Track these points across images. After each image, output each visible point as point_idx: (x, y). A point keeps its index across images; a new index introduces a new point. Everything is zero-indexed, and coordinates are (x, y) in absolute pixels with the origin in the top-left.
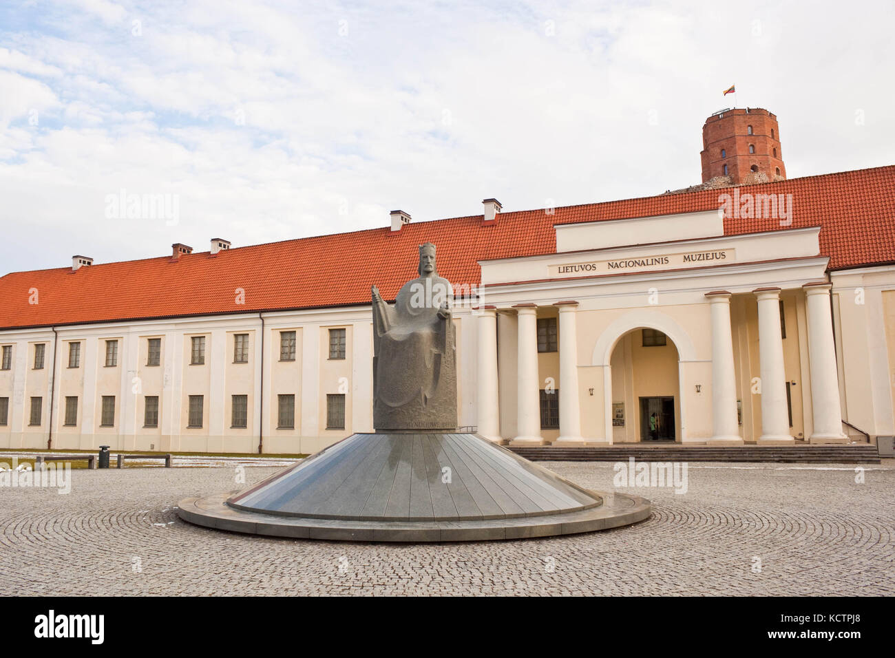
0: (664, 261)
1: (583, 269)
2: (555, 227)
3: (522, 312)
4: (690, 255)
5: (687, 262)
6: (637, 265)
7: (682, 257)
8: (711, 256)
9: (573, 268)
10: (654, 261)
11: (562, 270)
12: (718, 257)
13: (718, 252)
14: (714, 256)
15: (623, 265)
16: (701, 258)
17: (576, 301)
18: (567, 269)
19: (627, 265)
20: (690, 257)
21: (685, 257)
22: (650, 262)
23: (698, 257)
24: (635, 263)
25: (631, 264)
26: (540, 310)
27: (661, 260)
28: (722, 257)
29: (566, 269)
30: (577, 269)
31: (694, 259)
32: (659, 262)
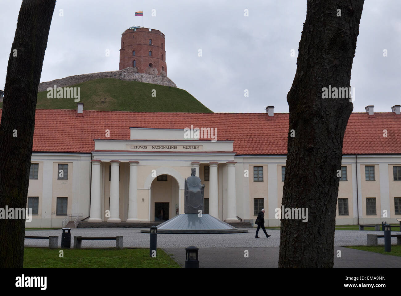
0: (175, 148)
1: (141, 148)
2: (130, 128)
3: (113, 164)
4: (186, 146)
5: (184, 149)
6: (164, 148)
7: (183, 147)
8: (194, 148)
9: (137, 147)
10: (171, 147)
11: (132, 147)
13: (196, 147)
14: (195, 148)
15: (158, 147)
16: (190, 148)
17: (138, 161)
19: (160, 148)
22: (169, 148)
25: (162, 148)
28: (198, 148)
29: (134, 147)
30: (139, 148)
31: (187, 148)
32: (173, 148)
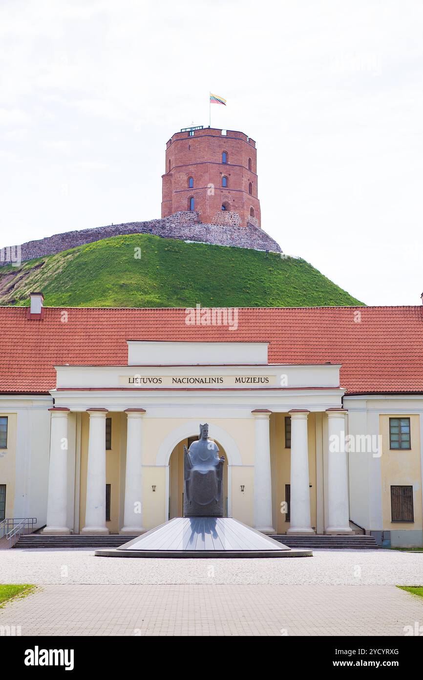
0: (219, 381)
1: (150, 382)
2: (128, 342)
3: (93, 414)
4: (241, 377)
5: (238, 383)
6: (197, 382)
8: (257, 380)
9: (142, 380)
10: (211, 379)
11: (132, 381)
12: (263, 381)
13: (263, 378)
14: (260, 380)
15: (185, 380)
16: (250, 381)
17: (145, 409)
19: (188, 381)
20: (241, 379)
21: (236, 379)
22: (208, 381)
23: (247, 380)
24: (195, 380)
25: (192, 381)
27: (217, 379)
28: (266, 381)
30: (145, 381)
31: (244, 381)
32: (215, 382)
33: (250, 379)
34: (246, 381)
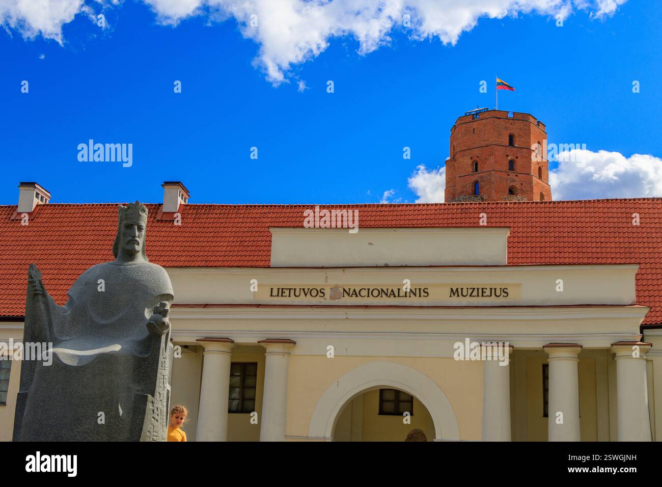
0: (423, 294)
1: (306, 295)
2: (271, 230)
3: (210, 347)
4: (460, 287)
5: (455, 298)
6: (383, 295)
7: (448, 289)
8: (488, 292)
9: (292, 292)
10: (408, 291)
11: (275, 293)
12: (498, 294)
13: (498, 288)
14: (493, 292)
15: (364, 293)
16: (475, 293)
17: (294, 340)
18: (282, 292)
19: (370, 293)
20: (460, 291)
21: (452, 289)
22: (402, 293)
23: (470, 291)
24: (381, 292)
25: (376, 293)
26: (237, 348)
27: (418, 291)
28: (503, 294)
30: (297, 294)
31: (465, 294)
32: (415, 294)
33: (476, 291)
34: (469, 294)
